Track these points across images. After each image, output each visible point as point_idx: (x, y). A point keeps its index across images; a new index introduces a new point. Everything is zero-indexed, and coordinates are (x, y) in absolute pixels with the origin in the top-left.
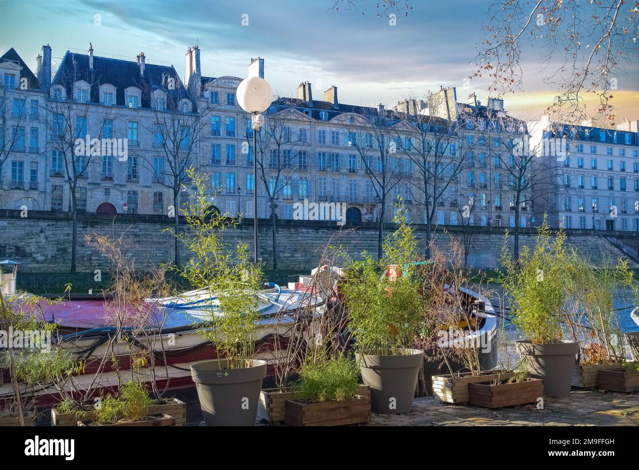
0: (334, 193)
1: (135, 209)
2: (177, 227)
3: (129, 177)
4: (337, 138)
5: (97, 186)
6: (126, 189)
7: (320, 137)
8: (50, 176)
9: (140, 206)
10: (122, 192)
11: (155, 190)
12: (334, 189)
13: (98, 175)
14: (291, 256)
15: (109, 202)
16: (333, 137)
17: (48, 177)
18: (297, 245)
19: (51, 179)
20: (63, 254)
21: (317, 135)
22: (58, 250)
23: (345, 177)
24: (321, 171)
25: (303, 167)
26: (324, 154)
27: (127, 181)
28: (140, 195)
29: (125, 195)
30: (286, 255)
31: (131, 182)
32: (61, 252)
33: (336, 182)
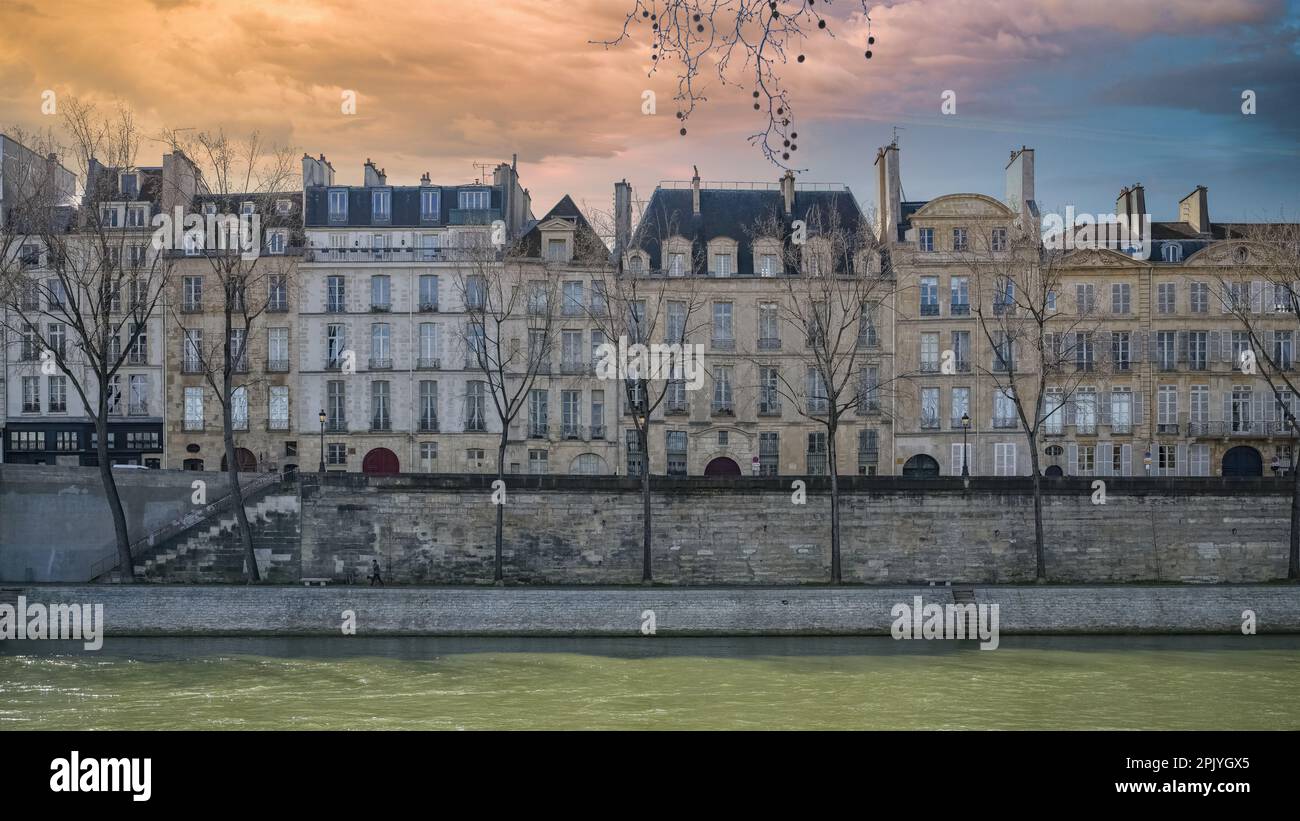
0: (1195, 416)
1: (775, 468)
2: (835, 498)
3: (763, 407)
4: (1204, 298)
5: (706, 428)
6: (757, 431)
7: (1162, 299)
8: (625, 414)
9: (782, 461)
10: (750, 436)
11: (812, 430)
12: (1195, 406)
13: (708, 407)
14: (1079, 552)
15: (728, 455)
16: (1194, 298)
17: (622, 416)
18: (1092, 529)
19: (626, 418)
20: (631, 550)
21: (1156, 294)
22: (623, 545)
23: (1221, 380)
24: (1162, 371)
25: (1124, 367)
26: (1171, 335)
27: (759, 416)
28: (783, 440)
29: (756, 442)
30: (1069, 550)
31: (766, 416)
32: (628, 547)
33: (1200, 392)
